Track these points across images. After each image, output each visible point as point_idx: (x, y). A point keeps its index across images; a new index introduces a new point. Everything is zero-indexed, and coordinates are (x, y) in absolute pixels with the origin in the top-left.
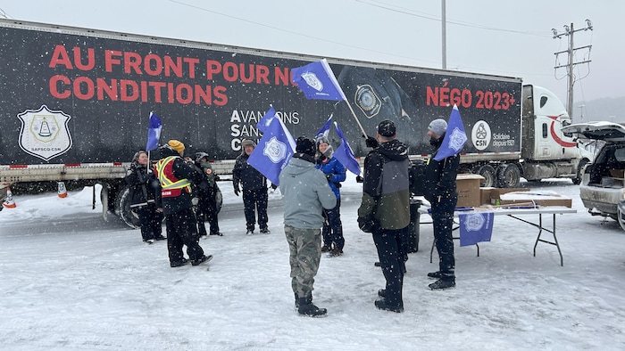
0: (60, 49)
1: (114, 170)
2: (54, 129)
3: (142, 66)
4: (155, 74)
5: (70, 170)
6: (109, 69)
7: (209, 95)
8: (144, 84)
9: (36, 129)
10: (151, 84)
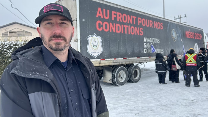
0: (99, 9)
1: (114, 61)
2: (97, 44)
3: (122, 19)
4: (125, 22)
5: (102, 62)
6: (113, 19)
7: (139, 32)
8: (122, 25)
9: (92, 44)
10: (124, 26)
